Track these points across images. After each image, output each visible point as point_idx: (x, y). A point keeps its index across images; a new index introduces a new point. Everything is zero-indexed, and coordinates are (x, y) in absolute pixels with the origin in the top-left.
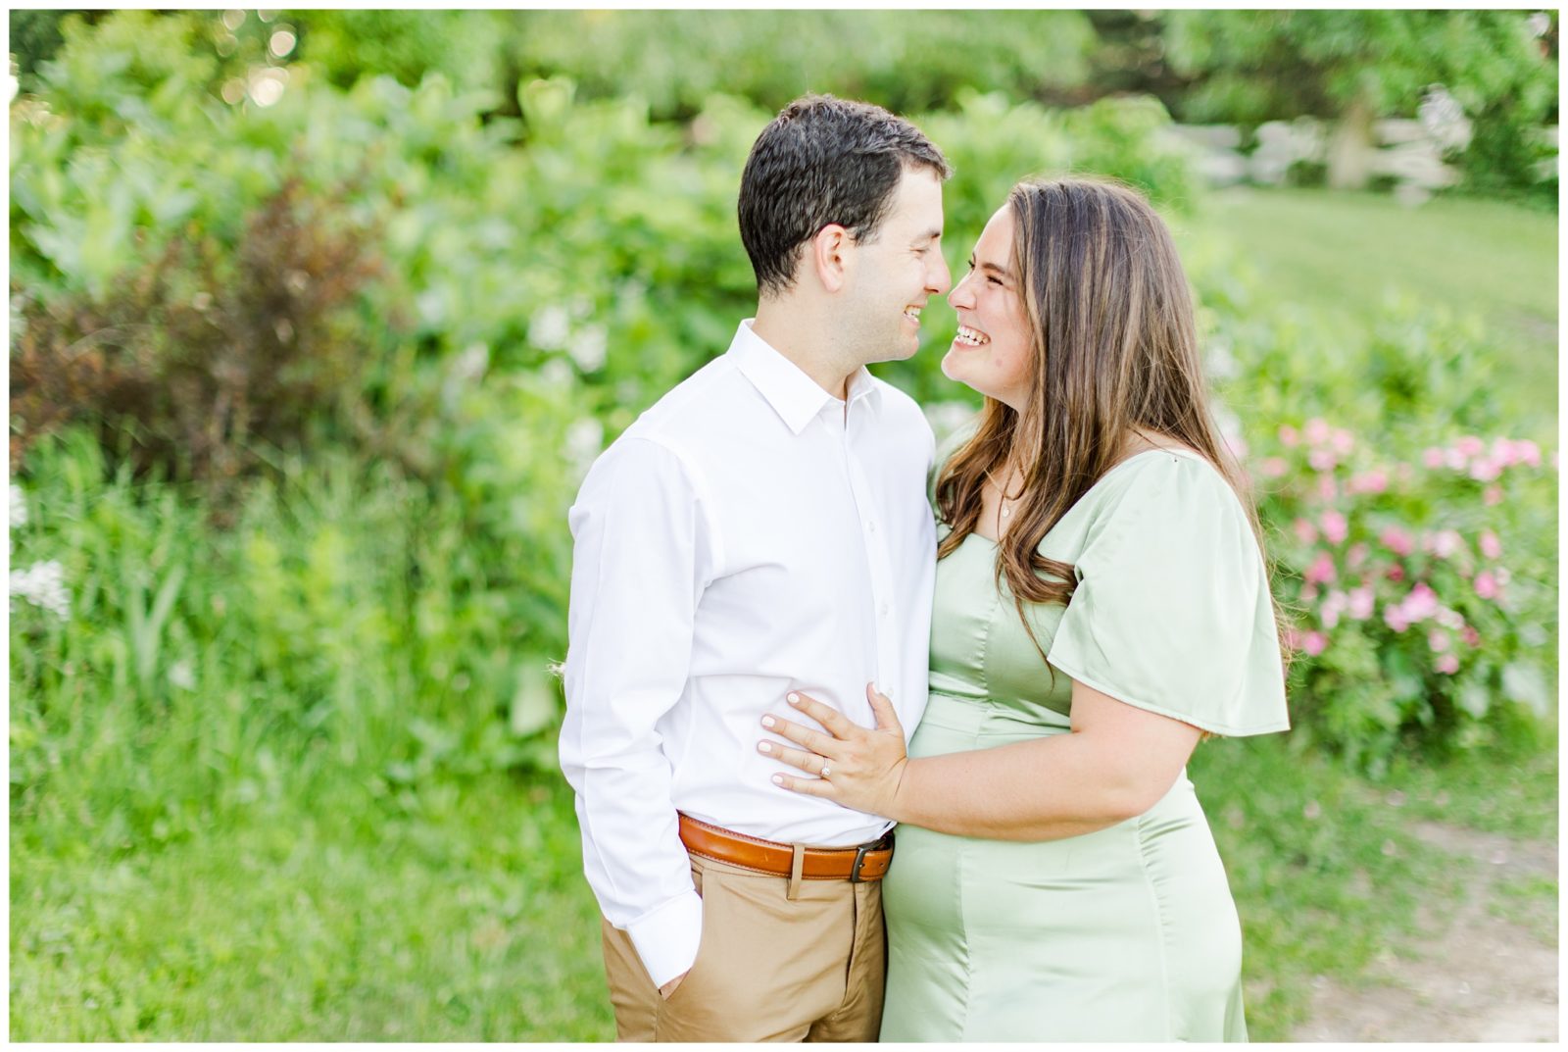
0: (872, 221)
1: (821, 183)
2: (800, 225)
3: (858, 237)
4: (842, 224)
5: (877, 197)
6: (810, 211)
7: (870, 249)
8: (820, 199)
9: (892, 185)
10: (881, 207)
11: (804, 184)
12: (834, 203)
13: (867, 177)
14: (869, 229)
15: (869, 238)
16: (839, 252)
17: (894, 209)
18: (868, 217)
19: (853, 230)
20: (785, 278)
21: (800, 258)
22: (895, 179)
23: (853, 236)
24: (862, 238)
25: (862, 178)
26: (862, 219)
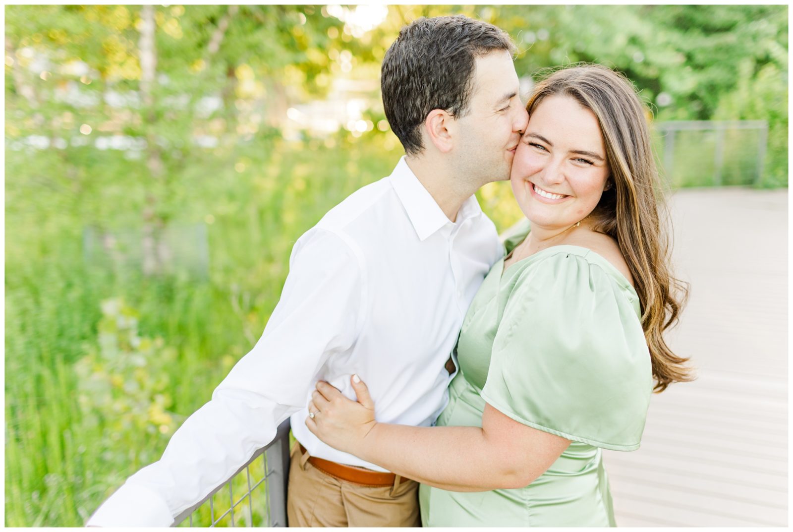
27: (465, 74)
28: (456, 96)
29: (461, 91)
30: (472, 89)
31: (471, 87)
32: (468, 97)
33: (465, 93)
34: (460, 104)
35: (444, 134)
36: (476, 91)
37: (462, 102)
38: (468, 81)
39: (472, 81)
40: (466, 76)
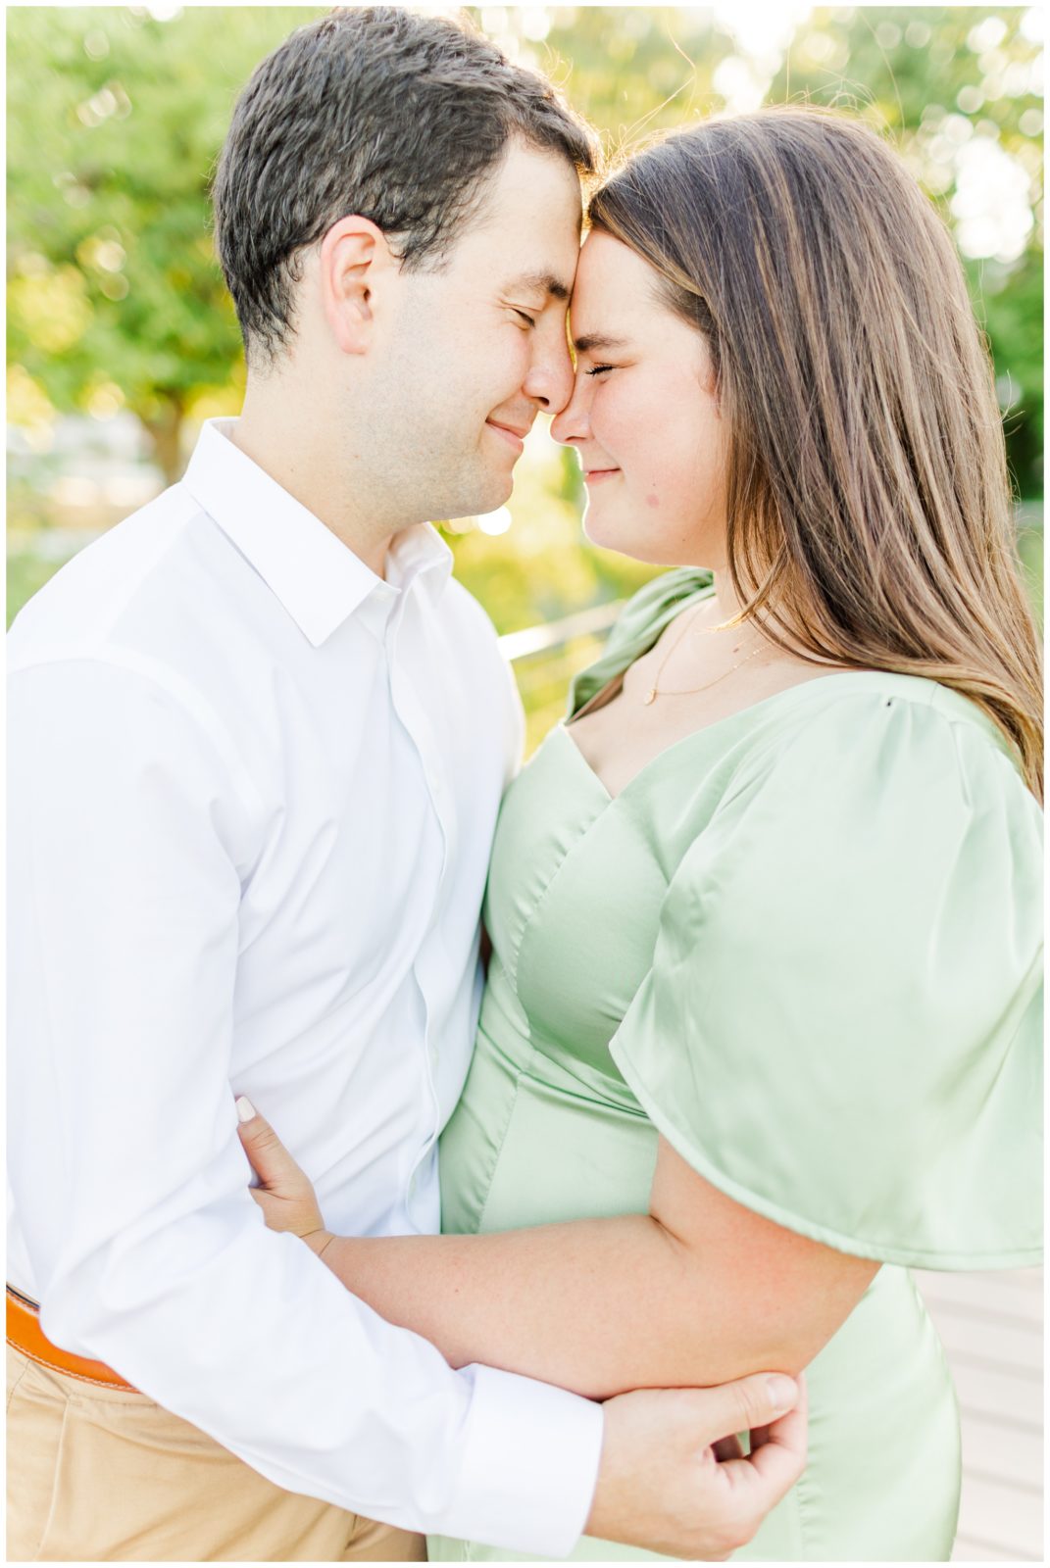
0: (439, 227)
1: (346, 129)
2: (301, 213)
3: (407, 254)
4: (379, 223)
5: (451, 176)
6: (322, 183)
7: (427, 284)
8: (346, 163)
9: (486, 162)
10: (460, 201)
11: (314, 126)
12: (367, 177)
13: (436, 131)
14: (432, 240)
15: (430, 260)
16: (370, 279)
17: (484, 212)
18: (432, 216)
19: (402, 238)
20: (278, 323)
21: (298, 280)
22: (490, 152)
23: (397, 250)
24: (415, 256)
25: (428, 132)
26: (418, 218)
27: (472, 160)
28: (427, 207)
29: (446, 201)
30: (476, 210)
31: (475, 203)
32: (458, 224)
33: (454, 211)
34: (431, 232)
35: (358, 299)
36: (482, 221)
37: (436, 232)
38: (475, 181)
39: (483, 189)
40: (474, 168)
